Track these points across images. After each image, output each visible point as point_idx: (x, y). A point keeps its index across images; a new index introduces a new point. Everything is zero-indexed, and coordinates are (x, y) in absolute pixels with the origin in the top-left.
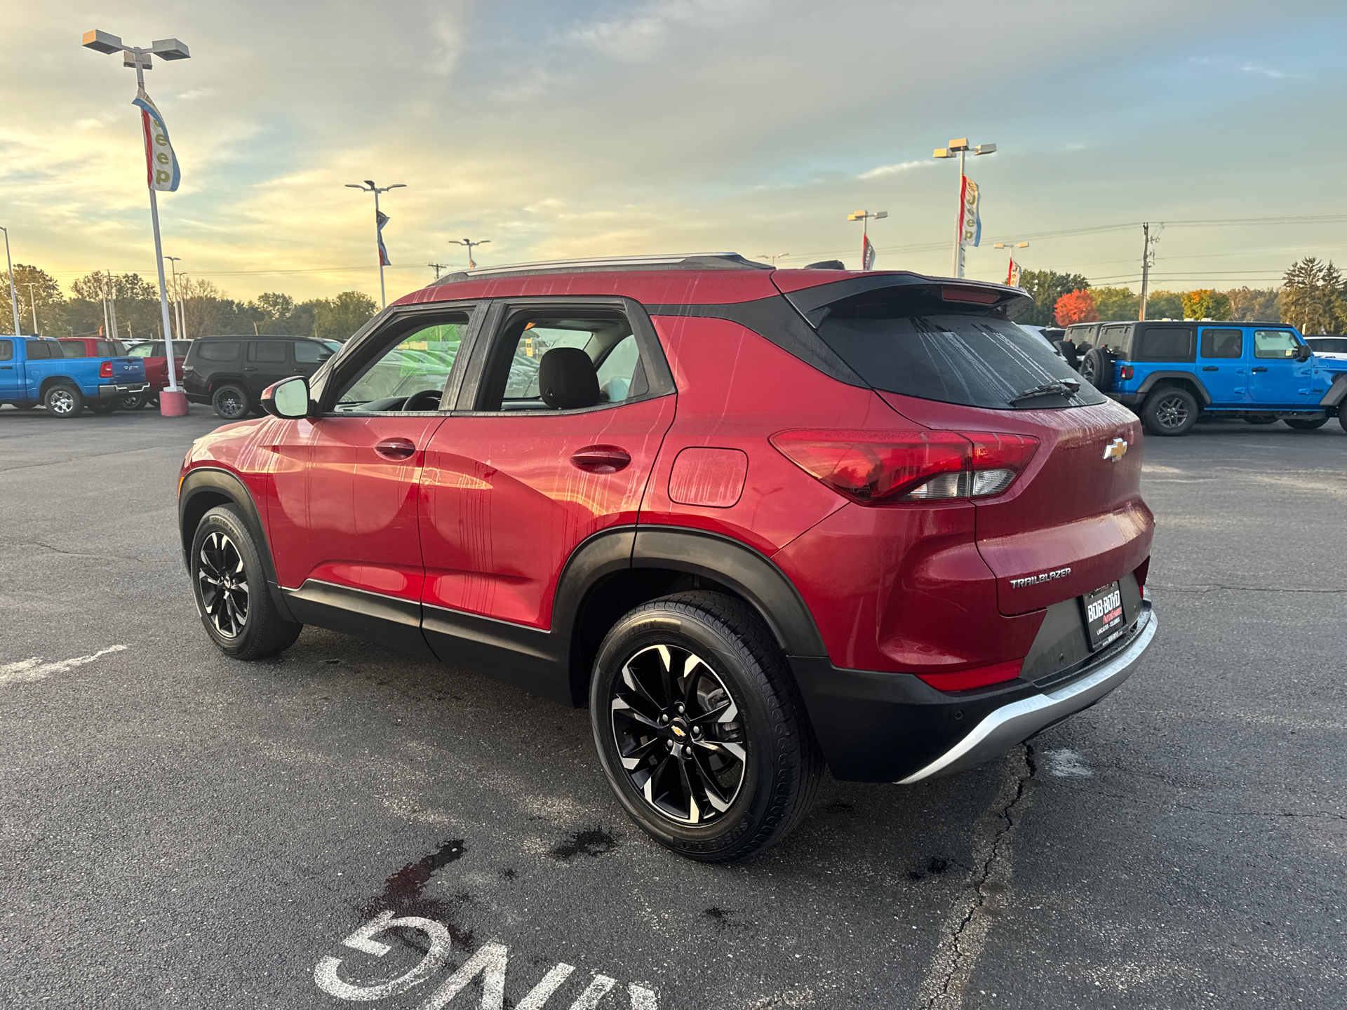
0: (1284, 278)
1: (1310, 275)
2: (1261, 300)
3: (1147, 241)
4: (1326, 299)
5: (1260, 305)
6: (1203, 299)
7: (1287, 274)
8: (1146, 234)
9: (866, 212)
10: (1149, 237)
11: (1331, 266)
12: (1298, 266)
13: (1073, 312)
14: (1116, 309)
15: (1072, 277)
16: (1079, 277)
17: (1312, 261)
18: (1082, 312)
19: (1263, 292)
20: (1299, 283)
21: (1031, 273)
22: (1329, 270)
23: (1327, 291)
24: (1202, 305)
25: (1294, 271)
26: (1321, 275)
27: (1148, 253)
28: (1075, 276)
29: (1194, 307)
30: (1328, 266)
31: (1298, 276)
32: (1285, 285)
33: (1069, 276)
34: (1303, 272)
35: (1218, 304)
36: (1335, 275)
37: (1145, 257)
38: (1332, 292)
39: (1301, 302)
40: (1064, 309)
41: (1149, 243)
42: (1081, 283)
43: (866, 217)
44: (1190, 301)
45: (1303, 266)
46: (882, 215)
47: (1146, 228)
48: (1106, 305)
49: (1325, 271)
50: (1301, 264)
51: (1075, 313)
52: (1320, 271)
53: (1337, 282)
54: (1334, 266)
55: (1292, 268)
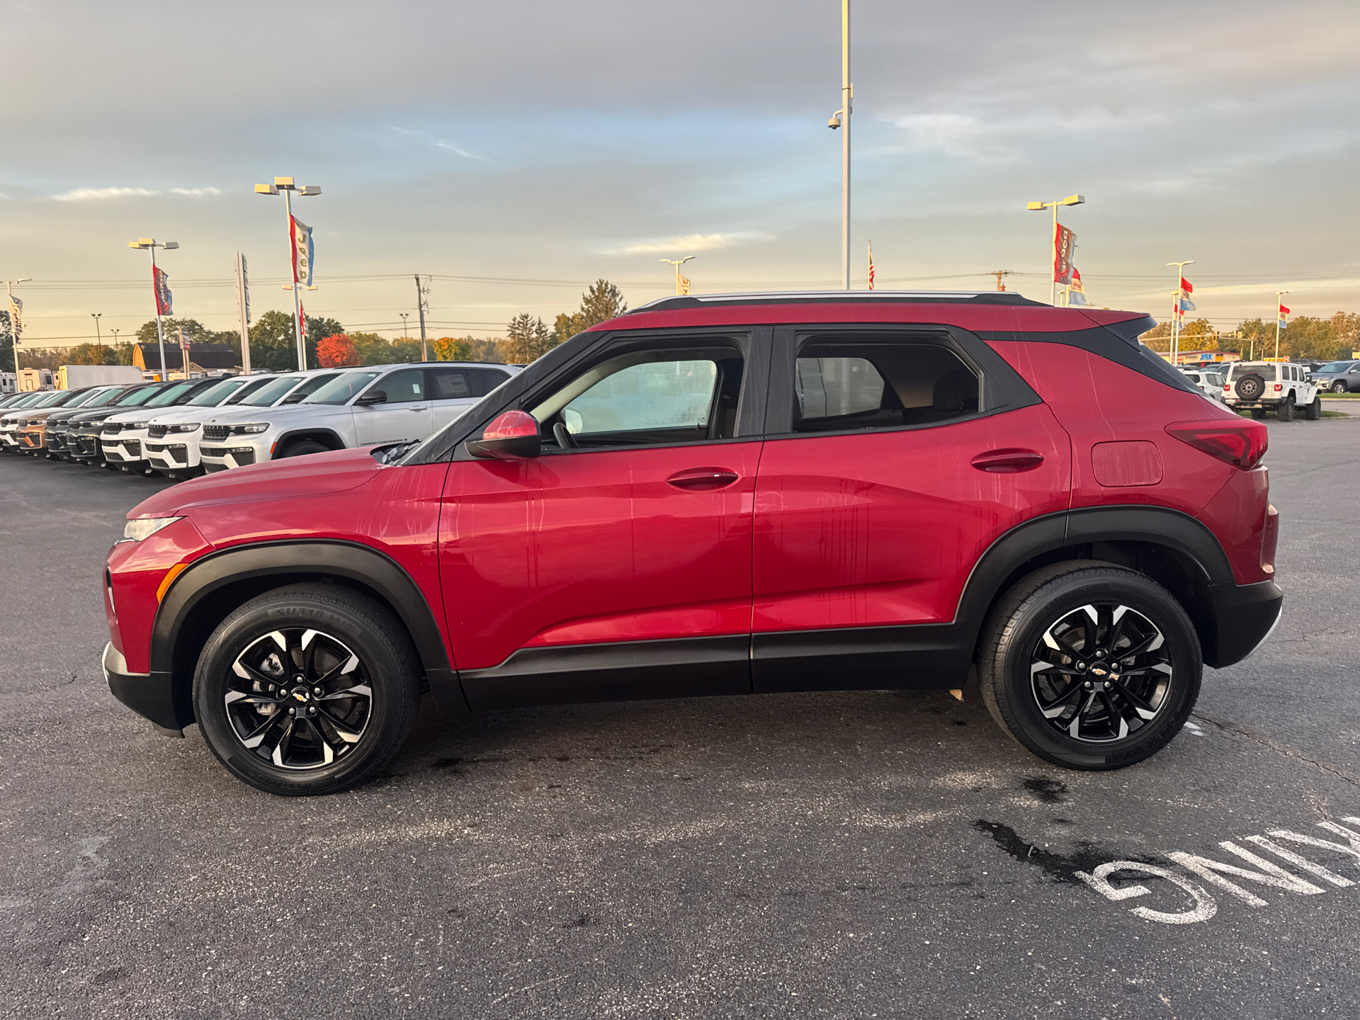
0: (508, 330)
1: (526, 328)
2: (483, 348)
3: (420, 291)
4: (540, 349)
5: (483, 352)
6: (450, 346)
7: (510, 326)
8: (418, 285)
9: (154, 241)
10: (421, 288)
11: (540, 321)
12: (517, 320)
13: (335, 355)
14: (369, 353)
15: (325, 321)
16: (333, 321)
17: (526, 317)
18: (344, 355)
19: (484, 342)
20: (519, 334)
21: (285, 316)
22: (539, 324)
23: (540, 343)
24: (451, 352)
25: (514, 324)
26: (534, 328)
27: (422, 303)
28: (329, 320)
29: (445, 353)
30: (538, 322)
31: (518, 329)
32: (509, 336)
33: (322, 320)
34: (521, 325)
35: (463, 350)
36: (543, 329)
37: (420, 306)
38: (544, 344)
39: (522, 351)
40: (326, 352)
41: (422, 293)
42: (337, 328)
43: (153, 245)
44: (440, 348)
45: (521, 321)
46: (172, 246)
47: (417, 279)
48: (359, 349)
49: (536, 325)
50: (518, 319)
51: (337, 356)
52: (533, 325)
53: (546, 335)
54: (542, 322)
55: (512, 322)
